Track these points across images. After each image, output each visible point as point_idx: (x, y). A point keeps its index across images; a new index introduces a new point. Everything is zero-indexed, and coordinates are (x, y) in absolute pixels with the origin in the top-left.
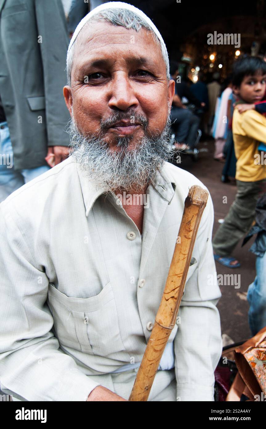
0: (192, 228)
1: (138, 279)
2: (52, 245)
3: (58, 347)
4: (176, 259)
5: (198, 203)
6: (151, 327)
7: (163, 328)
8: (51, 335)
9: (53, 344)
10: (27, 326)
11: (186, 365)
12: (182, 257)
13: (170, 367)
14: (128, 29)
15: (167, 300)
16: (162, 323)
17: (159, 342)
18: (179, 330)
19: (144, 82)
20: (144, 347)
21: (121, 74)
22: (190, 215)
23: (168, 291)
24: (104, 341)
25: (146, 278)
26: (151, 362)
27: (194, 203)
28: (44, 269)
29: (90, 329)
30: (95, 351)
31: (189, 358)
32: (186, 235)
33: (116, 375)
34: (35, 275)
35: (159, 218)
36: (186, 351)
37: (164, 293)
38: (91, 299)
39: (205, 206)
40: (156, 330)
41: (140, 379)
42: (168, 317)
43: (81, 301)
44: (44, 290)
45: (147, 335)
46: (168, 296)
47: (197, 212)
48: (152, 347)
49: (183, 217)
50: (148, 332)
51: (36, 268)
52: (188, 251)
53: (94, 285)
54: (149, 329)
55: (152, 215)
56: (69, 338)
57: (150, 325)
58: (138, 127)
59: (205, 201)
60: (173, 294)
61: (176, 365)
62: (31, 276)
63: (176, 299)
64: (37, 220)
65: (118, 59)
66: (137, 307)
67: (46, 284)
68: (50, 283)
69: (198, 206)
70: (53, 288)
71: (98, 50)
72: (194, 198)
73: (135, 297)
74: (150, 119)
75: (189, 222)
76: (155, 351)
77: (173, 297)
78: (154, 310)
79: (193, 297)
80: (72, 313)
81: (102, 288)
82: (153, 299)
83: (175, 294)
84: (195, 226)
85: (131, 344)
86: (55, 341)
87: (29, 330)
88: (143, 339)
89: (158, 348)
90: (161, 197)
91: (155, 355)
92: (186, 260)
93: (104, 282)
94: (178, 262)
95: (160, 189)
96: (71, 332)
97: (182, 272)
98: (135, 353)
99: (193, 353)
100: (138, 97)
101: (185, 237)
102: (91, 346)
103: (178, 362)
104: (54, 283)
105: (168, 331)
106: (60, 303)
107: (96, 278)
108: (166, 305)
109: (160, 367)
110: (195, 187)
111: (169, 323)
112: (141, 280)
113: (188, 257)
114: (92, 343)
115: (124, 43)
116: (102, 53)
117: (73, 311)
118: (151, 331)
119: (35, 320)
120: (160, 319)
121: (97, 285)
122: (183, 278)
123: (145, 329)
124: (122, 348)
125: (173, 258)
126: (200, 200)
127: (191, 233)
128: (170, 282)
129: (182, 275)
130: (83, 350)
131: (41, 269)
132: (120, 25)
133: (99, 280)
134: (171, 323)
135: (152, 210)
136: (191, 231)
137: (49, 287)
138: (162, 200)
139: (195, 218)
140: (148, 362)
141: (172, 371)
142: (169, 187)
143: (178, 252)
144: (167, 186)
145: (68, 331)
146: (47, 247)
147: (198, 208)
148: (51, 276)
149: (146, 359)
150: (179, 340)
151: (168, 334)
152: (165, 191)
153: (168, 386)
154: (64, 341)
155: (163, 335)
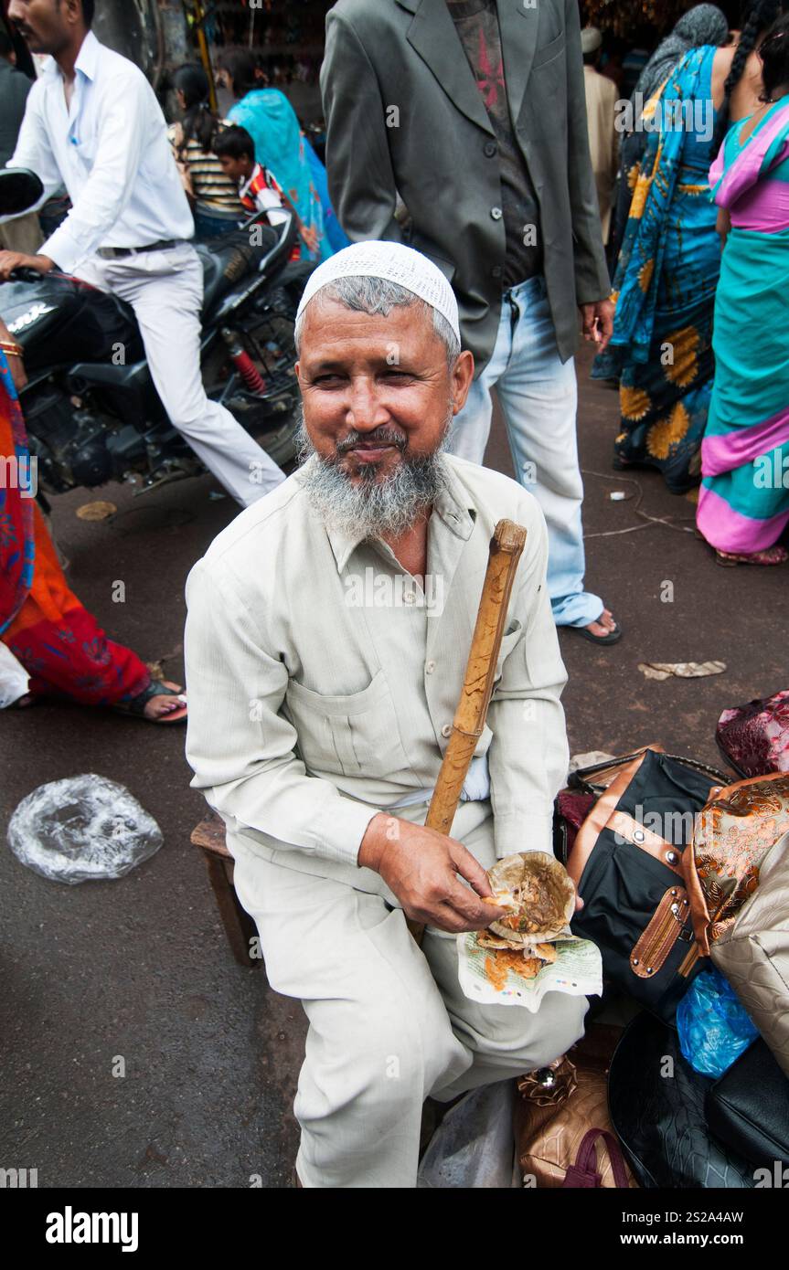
0: (502, 587)
1: (425, 662)
2: (292, 620)
3: (305, 772)
4: (480, 634)
5: (509, 548)
6: (449, 732)
7: (466, 735)
8: (293, 756)
9: (299, 769)
10: (261, 741)
11: (507, 788)
12: (488, 630)
13: (483, 795)
14: (372, 315)
15: (469, 695)
16: (463, 728)
17: (460, 756)
18: (495, 738)
19: (398, 385)
20: (438, 763)
21: (362, 381)
22: (498, 568)
23: (470, 682)
24: (379, 755)
25: (438, 659)
26: (450, 785)
27: (503, 549)
28: (282, 658)
29: (357, 740)
30: (364, 771)
31: (513, 779)
32: (493, 597)
33: (398, 811)
34: (271, 667)
35: (451, 568)
36: (507, 768)
37: (465, 685)
38: (358, 696)
39: (522, 550)
40: (455, 739)
41: (435, 810)
42: (472, 718)
43: (341, 699)
44: (283, 688)
45: (442, 744)
46: (469, 690)
47: (508, 562)
48: (450, 763)
49: (488, 570)
50: (443, 739)
51: (272, 656)
52: (497, 621)
53: (358, 676)
54: (446, 735)
55: (441, 562)
56: (324, 755)
57: (447, 729)
58: (390, 449)
59: (521, 544)
60: (477, 685)
61: (491, 792)
62: (264, 669)
63: (482, 692)
64: (269, 587)
65: (357, 361)
66: (426, 703)
67: (286, 679)
68: (289, 677)
69: (510, 553)
70: (295, 683)
71: (329, 346)
72: (503, 542)
73: (422, 688)
74: (410, 437)
75: (498, 578)
76: (455, 768)
77: (477, 690)
78: (452, 707)
79: (517, 683)
80: (328, 719)
81: (370, 679)
82: (451, 689)
83: (480, 685)
84: (507, 584)
85: (418, 758)
86: (300, 764)
87: (263, 747)
88: (436, 750)
89: (459, 764)
90: (454, 532)
91: (456, 774)
92: (495, 633)
93: (373, 671)
94: (483, 638)
95: (451, 520)
96: (327, 746)
97: (490, 652)
98: (426, 772)
99: (519, 769)
100: (388, 409)
101: (492, 600)
102: (359, 764)
103: (495, 785)
104: (296, 676)
105: (473, 740)
106: (307, 706)
107: (361, 664)
108: (468, 702)
109: (468, 796)
110: (503, 524)
111: (474, 727)
112: (429, 663)
113: (498, 630)
114: (360, 759)
115: (365, 337)
116: (334, 352)
117: (330, 716)
118: (448, 737)
119: (274, 733)
120: (460, 722)
121: (362, 676)
122: (492, 662)
123: (439, 735)
124: (406, 764)
125: (476, 632)
126: (512, 544)
127: (501, 594)
128: (472, 668)
129: (489, 657)
130: (346, 772)
131: (279, 658)
132: (359, 310)
133: (366, 667)
134: (477, 727)
135: (440, 554)
136: (501, 591)
137: (289, 685)
138: (454, 537)
139: (506, 572)
140: (445, 785)
141: (486, 802)
142: (466, 517)
143: (481, 624)
144: (461, 515)
145: (323, 746)
146: (286, 624)
147: (509, 557)
148: (293, 667)
149: (442, 781)
150: (495, 753)
151: (473, 743)
152: (459, 525)
153: (481, 824)
154: (314, 762)
155: (466, 745)
